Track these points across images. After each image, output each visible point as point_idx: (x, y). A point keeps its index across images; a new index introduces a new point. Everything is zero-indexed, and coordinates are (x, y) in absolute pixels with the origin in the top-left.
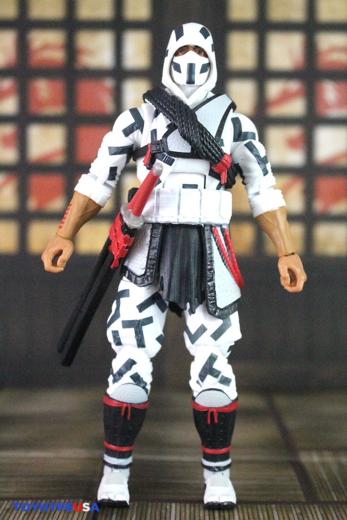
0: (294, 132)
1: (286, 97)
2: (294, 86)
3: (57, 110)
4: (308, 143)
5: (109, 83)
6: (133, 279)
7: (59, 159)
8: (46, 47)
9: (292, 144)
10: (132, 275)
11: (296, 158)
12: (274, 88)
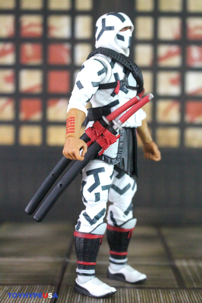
0: (174, 75)
1: (169, 55)
2: (174, 49)
3: (37, 61)
4: (182, 82)
5: (67, 46)
6: (109, 161)
7: (38, 90)
8: (31, 25)
9: (173, 82)
10: (108, 158)
11: (175, 91)
12: (163, 50)
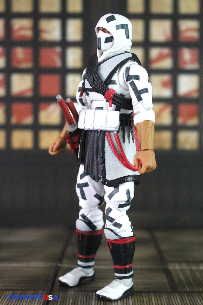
0: (166, 78)
1: (161, 57)
2: (166, 51)
3: (28, 65)
4: (174, 85)
5: (58, 49)
7: (29, 94)
8: (21, 28)
9: (165, 85)
11: (167, 93)
12: (154, 52)
